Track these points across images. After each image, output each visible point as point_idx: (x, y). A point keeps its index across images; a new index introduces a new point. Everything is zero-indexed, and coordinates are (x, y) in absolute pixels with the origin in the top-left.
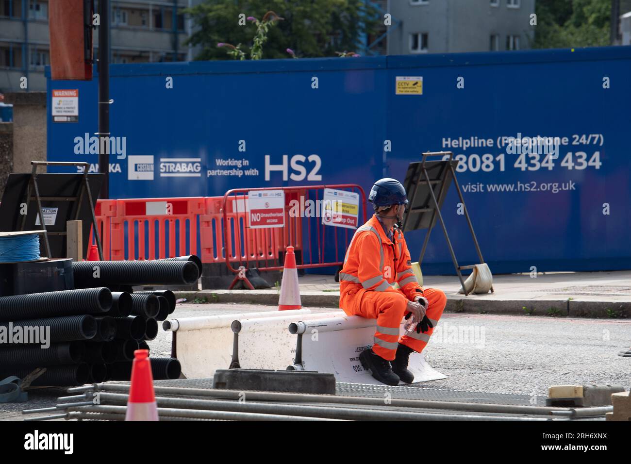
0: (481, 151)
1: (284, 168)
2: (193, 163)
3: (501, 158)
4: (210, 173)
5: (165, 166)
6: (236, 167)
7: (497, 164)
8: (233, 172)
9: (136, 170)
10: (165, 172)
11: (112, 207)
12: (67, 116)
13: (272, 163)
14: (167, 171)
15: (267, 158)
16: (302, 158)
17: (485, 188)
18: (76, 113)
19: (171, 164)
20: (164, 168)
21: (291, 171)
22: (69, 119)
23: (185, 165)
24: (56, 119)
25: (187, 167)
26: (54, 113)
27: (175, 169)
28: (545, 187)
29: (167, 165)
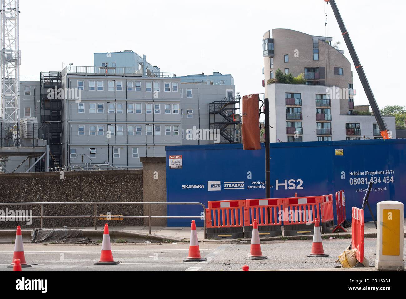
0: (361, 176)
1: (285, 184)
2: (240, 184)
3: (366, 179)
4: (249, 187)
5: (227, 185)
6: (262, 185)
7: (365, 181)
8: (260, 187)
9: (212, 187)
10: (227, 187)
11: (283, 201)
12: (177, 166)
13: (279, 183)
14: (228, 187)
15: (277, 181)
16: (294, 181)
17: (362, 190)
18: (181, 165)
19: (229, 184)
20: (226, 186)
21: (288, 185)
22: (178, 167)
23: (237, 184)
24: (171, 167)
25: (238, 185)
26: (170, 165)
27: (231, 186)
28: (379, 189)
29: (228, 184)
